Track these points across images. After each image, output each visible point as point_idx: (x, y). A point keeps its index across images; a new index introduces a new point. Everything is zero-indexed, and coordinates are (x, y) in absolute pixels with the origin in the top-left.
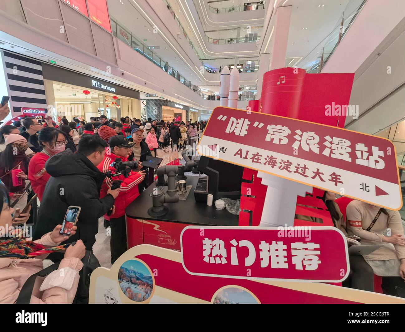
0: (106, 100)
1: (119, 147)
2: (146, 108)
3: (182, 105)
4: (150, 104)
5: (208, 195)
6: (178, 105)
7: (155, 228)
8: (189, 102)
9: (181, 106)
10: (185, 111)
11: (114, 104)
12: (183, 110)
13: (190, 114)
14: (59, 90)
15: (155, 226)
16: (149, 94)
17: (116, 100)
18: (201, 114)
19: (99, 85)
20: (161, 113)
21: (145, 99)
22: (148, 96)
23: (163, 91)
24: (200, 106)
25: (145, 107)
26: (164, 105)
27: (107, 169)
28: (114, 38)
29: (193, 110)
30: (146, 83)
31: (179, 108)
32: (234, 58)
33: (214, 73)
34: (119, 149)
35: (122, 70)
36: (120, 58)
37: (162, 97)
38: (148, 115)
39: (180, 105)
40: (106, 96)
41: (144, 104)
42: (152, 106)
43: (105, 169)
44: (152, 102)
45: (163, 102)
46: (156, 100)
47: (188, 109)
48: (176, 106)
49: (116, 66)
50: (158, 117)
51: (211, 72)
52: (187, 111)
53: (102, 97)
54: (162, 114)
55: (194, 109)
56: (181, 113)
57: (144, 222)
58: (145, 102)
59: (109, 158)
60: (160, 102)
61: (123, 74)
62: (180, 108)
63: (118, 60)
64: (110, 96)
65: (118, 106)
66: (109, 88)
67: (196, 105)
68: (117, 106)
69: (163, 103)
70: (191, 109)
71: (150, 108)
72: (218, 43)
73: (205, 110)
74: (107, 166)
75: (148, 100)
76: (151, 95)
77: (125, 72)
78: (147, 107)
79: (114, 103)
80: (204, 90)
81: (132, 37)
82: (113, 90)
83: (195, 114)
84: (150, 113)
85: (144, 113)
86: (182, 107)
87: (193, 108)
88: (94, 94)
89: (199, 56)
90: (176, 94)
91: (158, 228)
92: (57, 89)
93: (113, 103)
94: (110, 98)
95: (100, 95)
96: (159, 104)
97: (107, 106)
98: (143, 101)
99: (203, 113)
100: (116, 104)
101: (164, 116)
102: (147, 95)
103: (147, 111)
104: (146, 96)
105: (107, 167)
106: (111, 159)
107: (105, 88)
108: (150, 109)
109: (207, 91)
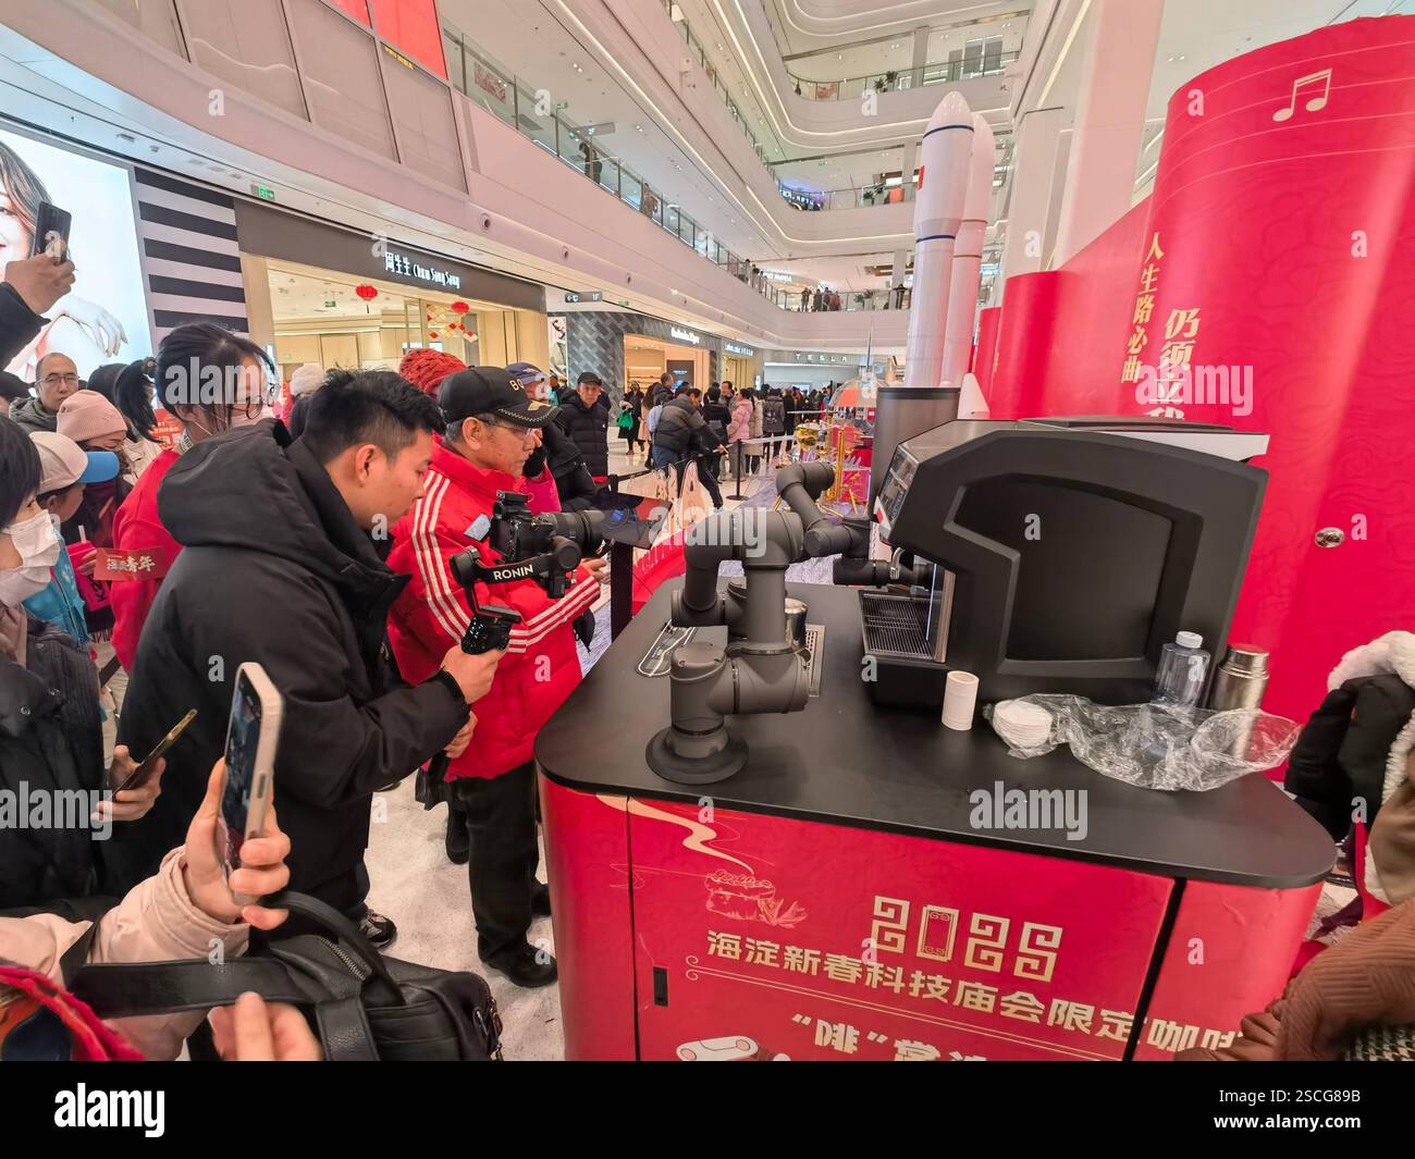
0: (429, 319)
1: (485, 421)
2: (564, 342)
3: (696, 332)
4: (581, 329)
5: (949, 674)
6: (682, 331)
7: (691, 843)
8: (722, 320)
9: (691, 334)
10: (707, 353)
11: (457, 329)
12: (700, 351)
13: (724, 365)
14: (287, 292)
15: (689, 832)
16: (576, 293)
17: (464, 314)
18: (766, 364)
19: (407, 268)
20: (619, 359)
21: (560, 314)
22: (572, 301)
23: (629, 279)
24: (761, 335)
25: (561, 338)
26: (630, 331)
27: (432, 529)
28: (457, 96)
29: (737, 350)
30: (566, 254)
31: (684, 342)
32: (903, 146)
33: (816, 208)
34: (484, 431)
35: (486, 211)
36: (476, 168)
37: (624, 301)
38: (572, 366)
39: (689, 330)
40: (428, 306)
41: (557, 328)
42: (587, 335)
43: (423, 530)
44: (588, 322)
45: (625, 321)
46: (601, 314)
47: (719, 346)
48: (676, 334)
49: (463, 196)
50: (611, 371)
51: (805, 207)
52: (713, 354)
53: (418, 308)
54: (623, 363)
55: (742, 345)
56: (692, 362)
57: (632, 811)
58: (562, 322)
59: (440, 477)
60: (616, 322)
61: (487, 223)
62: (689, 344)
63: (472, 176)
64: (442, 305)
65: (470, 334)
66: (439, 277)
67: (748, 329)
68: (466, 336)
69: (627, 325)
70: (729, 348)
71: (581, 341)
72: (834, 95)
73: (780, 348)
74: (431, 514)
75: (574, 315)
76: (583, 298)
77: (494, 216)
78: (571, 338)
79: (458, 324)
80: (777, 277)
81: (518, 94)
82: (455, 281)
83: (744, 363)
84: (580, 360)
85: (558, 358)
86: (695, 340)
87: (734, 343)
88: (392, 298)
89: (759, 151)
90: (675, 292)
91: (705, 843)
92: (281, 290)
93: (453, 326)
94: (442, 310)
95: (412, 303)
96: (613, 327)
97: (434, 336)
98: (556, 318)
99: (773, 361)
100: (462, 327)
101: (628, 373)
102: (569, 299)
103: (571, 351)
104: (567, 301)
105: (430, 518)
106: (447, 482)
107: (428, 278)
108: (580, 345)
109: (790, 279)
